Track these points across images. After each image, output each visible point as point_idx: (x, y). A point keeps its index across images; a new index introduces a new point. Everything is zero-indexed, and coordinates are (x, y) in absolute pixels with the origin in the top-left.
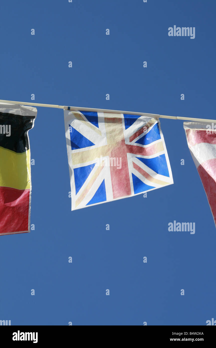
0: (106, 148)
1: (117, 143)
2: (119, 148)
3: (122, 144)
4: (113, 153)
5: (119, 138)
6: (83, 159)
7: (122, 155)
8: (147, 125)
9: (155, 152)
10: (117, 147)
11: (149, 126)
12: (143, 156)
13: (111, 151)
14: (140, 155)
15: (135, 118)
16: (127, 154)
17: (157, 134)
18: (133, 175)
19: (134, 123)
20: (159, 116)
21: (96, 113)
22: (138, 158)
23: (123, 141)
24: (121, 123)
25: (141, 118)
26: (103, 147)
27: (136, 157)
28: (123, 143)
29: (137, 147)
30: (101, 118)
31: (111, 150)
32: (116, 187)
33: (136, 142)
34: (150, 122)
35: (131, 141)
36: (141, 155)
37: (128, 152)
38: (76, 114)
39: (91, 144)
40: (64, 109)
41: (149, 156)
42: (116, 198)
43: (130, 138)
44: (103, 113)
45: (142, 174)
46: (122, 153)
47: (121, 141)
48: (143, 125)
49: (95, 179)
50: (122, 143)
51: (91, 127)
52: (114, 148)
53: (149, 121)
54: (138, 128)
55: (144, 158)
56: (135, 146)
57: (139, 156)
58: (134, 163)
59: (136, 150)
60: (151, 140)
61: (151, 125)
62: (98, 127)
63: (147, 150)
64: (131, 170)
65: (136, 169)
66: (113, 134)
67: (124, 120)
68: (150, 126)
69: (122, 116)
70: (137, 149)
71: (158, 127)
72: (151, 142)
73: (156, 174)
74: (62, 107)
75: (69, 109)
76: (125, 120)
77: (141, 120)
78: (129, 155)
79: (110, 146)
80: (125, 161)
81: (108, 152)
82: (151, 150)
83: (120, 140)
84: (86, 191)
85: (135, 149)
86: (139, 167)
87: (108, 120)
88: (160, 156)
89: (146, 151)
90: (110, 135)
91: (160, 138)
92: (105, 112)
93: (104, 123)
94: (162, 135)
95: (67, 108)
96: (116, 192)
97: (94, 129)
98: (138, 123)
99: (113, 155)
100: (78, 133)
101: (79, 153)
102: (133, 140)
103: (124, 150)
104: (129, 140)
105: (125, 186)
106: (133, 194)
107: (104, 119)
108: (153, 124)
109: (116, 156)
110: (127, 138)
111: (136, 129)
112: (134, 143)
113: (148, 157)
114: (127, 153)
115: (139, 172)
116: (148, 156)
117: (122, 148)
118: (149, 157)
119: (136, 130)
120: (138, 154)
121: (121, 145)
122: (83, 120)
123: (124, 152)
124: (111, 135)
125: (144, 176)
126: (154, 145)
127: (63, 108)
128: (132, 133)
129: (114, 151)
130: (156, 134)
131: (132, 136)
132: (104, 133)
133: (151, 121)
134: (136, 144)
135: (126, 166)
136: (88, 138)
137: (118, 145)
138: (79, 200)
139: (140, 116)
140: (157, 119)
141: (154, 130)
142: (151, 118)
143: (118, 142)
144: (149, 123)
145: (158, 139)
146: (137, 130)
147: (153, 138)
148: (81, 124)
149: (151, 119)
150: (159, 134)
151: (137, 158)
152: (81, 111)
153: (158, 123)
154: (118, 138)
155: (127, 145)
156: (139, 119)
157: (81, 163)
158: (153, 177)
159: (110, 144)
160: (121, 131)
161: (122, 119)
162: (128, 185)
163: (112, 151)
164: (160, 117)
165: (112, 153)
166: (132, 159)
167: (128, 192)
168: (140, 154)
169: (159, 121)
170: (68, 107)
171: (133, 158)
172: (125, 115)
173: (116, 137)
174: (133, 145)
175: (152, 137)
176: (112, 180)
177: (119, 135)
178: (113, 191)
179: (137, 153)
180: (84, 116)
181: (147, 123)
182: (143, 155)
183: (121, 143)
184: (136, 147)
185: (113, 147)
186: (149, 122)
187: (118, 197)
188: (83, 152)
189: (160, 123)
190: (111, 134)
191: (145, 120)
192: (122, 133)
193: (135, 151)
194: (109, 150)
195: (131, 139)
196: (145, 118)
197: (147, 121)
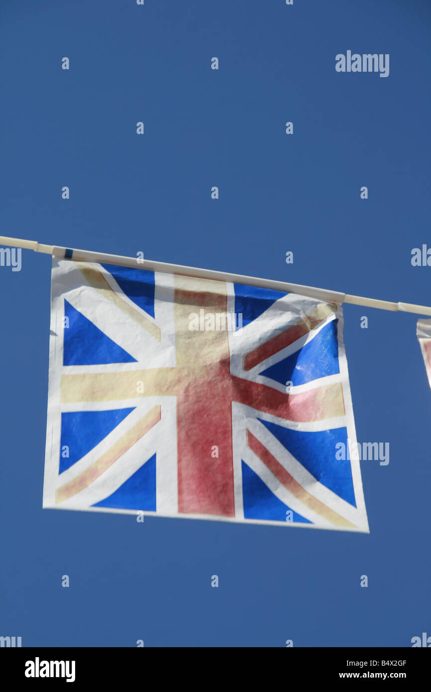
0: (172, 376)
1: (206, 366)
2: (210, 383)
3: (221, 371)
4: (192, 392)
5: (214, 355)
6: (93, 393)
7: (216, 403)
8: (302, 323)
9: (318, 414)
10: (206, 378)
11: (308, 325)
12: (280, 419)
13: (184, 384)
14: (271, 413)
15: (268, 298)
16: (232, 402)
17: (330, 358)
18: (244, 466)
19: (265, 314)
20: (343, 297)
21: (150, 273)
22: (264, 423)
23: (225, 363)
24: (222, 309)
25: (287, 299)
26: (160, 370)
27: (259, 419)
28: (224, 371)
29: (265, 388)
30: (166, 290)
31: (186, 384)
32: (191, 484)
33: (262, 374)
34: (313, 315)
35: (248, 366)
36: (274, 414)
37: (236, 400)
38: (88, 272)
39: (126, 358)
40: (53, 256)
41: (297, 423)
42: (186, 513)
43: (247, 356)
44: (173, 275)
45: (272, 471)
46: (217, 399)
47: (219, 362)
48: (290, 322)
49: (127, 448)
50: (220, 368)
51: (132, 312)
52: (195, 379)
53: (310, 312)
54: (275, 328)
55: (282, 425)
56: (257, 385)
57: (268, 417)
58: (250, 436)
59: (260, 397)
60: (309, 373)
61: (315, 323)
62: (153, 315)
63: (293, 402)
64: (242, 453)
65: (256, 452)
66: (196, 340)
67: (234, 301)
68: (312, 329)
69: (229, 290)
70: (262, 394)
71: (335, 333)
72: (307, 380)
73: (312, 482)
74: (47, 249)
75: (68, 256)
76: (236, 302)
77: (286, 308)
78: (238, 409)
79: (185, 372)
80: (224, 422)
81: (176, 388)
82: (305, 405)
83: (217, 358)
84: (93, 473)
85: (258, 394)
86: (265, 448)
87: (184, 298)
88: (331, 431)
89: (290, 404)
90: (188, 341)
91: (337, 371)
92: (177, 273)
93: (171, 305)
94: (343, 362)
95: (63, 253)
96: (187, 497)
97: (141, 320)
98: (275, 315)
99: (191, 398)
100: (90, 324)
101: (84, 376)
102: (255, 365)
103: (223, 389)
104: (241, 365)
105: (219, 489)
106: (239, 517)
107: (173, 293)
108: (321, 321)
109: (200, 401)
110: (238, 356)
111: (266, 333)
112: (255, 376)
113: (294, 426)
114: (233, 400)
115: (265, 462)
116: (293, 420)
117: (220, 385)
118: (297, 426)
119: (268, 335)
120: (265, 412)
121: (219, 375)
122: (109, 288)
123: (223, 396)
124: (189, 343)
125: (276, 476)
126: (316, 392)
127: (50, 252)
128: (254, 343)
129: (196, 387)
130: (326, 356)
131: (253, 351)
132: (169, 336)
133: (316, 311)
134: (261, 380)
135: (227, 435)
136: (118, 340)
137: (208, 374)
138: (68, 490)
139: (283, 293)
140: (334, 307)
141: (323, 341)
142: (318, 303)
143: (210, 365)
144: (309, 318)
145: (329, 374)
146: (270, 336)
147: (316, 366)
148: (101, 301)
149: (318, 306)
150: (336, 356)
151: (259, 423)
152: (106, 266)
153: (335, 322)
154: (209, 353)
155: (234, 379)
156: (281, 303)
157: (87, 401)
158: (302, 486)
159: (184, 368)
160: (222, 335)
161: (227, 297)
162: (227, 487)
163: (189, 386)
164: (345, 301)
165: (187, 390)
166: (246, 420)
167: (227, 508)
168: (271, 411)
169: (342, 314)
170: (67, 250)
171: (250, 419)
172: (238, 286)
173: (206, 350)
174: (254, 381)
175: (313, 365)
176: (179, 461)
177: (212, 344)
178: (180, 492)
179: (263, 408)
180: (114, 280)
181: (302, 316)
182: (279, 416)
183: (218, 368)
184: (262, 388)
185: (191, 378)
186: (309, 315)
187: (194, 511)
188: (96, 376)
189: (341, 321)
190: (189, 338)
191: (298, 307)
192: (225, 340)
193: (256, 400)
194: (179, 381)
195: (249, 360)
196: (299, 302)
197: (304, 312)
